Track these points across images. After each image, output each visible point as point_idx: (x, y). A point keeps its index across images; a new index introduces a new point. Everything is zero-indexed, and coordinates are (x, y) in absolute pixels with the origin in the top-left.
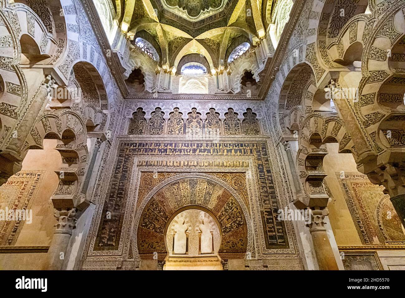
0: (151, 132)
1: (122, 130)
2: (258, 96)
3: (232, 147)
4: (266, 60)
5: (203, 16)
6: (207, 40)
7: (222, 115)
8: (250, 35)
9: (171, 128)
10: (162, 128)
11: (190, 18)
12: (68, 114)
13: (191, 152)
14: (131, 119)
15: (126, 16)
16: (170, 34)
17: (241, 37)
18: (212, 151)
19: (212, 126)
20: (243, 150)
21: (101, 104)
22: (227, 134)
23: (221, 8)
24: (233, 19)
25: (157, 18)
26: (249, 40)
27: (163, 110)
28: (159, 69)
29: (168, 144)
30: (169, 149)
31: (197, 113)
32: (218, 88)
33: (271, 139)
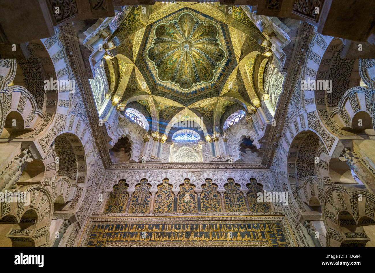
0: (133, 209)
1: (97, 208)
2: (261, 164)
3: (237, 229)
4: (265, 127)
5: (195, 88)
6: (199, 108)
7: (221, 187)
8: (244, 104)
9: (158, 204)
10: (148, 204)
11: (182, 90)
12: (35, 191)
13: (184, 236)
14: (111, 193)
15: (119, 90)
16: (162, 104)
17: (235, 105)
18: (210, 234)
19: (209, 200)
20: (251, 234)
21: (78, 177)
22: (229, 210)
23: (212, 81)
24: (225, 90)
25: (150, 91)
26: (243, 108)
27: (150, 181)
28: (148, 137)
29: (153, 226)
30: (155, 232)
31: (191, 185)
32: (214, 155)
33: (286, 218)
